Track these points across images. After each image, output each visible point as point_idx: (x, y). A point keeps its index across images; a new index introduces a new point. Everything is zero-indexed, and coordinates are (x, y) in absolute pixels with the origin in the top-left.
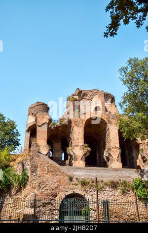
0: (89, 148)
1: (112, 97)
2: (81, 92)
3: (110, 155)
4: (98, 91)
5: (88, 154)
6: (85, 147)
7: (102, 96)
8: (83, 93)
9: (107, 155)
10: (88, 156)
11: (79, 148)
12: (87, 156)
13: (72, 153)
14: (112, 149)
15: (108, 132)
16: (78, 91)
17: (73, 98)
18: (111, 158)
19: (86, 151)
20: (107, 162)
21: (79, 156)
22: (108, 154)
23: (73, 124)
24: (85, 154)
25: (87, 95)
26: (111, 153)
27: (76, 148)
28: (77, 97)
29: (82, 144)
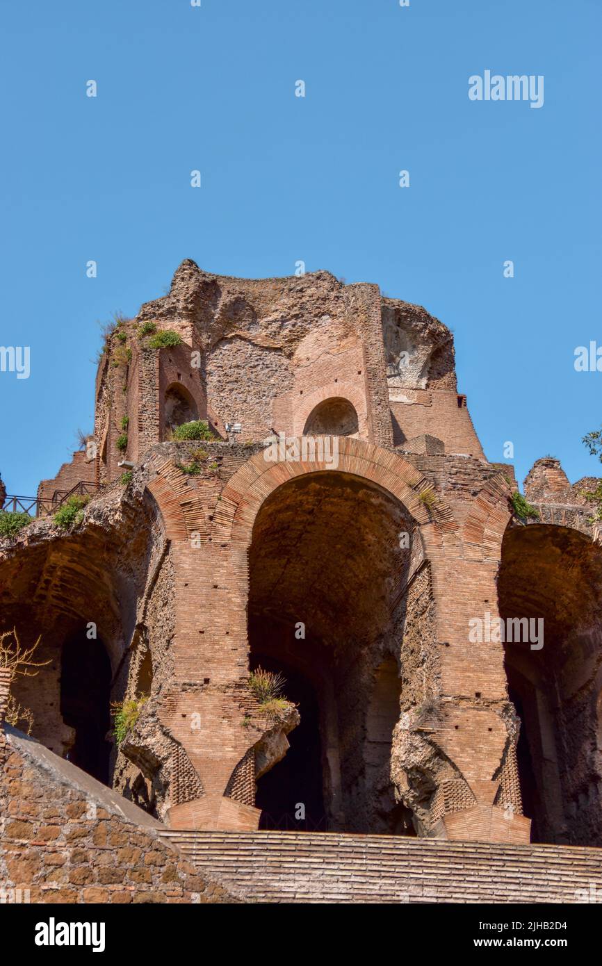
0: (285, 707)
1: (433, 334)
2: (209, 288)
3: (439, 754)
4: (337, 285)
5: (280, 747)
6: (260, 696)
7: (366, 325)
8: (225, 299)
9: (416, 759)
10: (277, 766)
11: (212, 700)
12: (269, 759)
13: (155, 743)
14: (457, 716)
15: (420, 587)
16: (192, 285)
17: (150, 331)
18: (444, 777)
19: (266, 724)
20: (420, 811)
21: (208, 762)
22: (427, 751)
23: (165, 527)
24: (257, 751)
25: (255, 316)
26: (450, 742)
27: (186, 702)
28: (180, 329)
29: (234, 675)
